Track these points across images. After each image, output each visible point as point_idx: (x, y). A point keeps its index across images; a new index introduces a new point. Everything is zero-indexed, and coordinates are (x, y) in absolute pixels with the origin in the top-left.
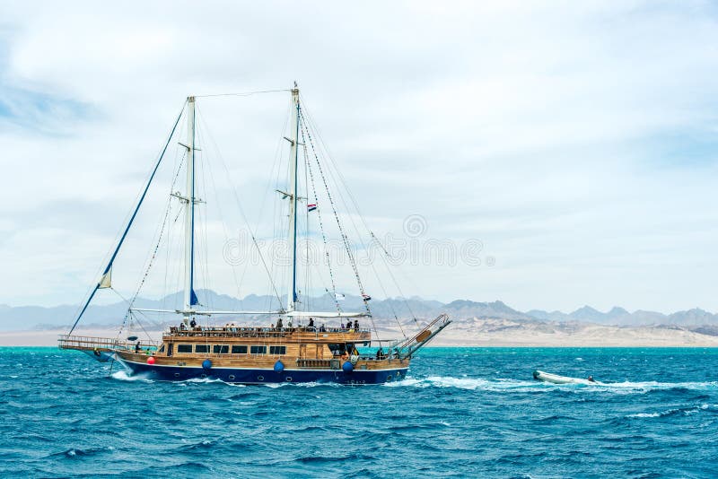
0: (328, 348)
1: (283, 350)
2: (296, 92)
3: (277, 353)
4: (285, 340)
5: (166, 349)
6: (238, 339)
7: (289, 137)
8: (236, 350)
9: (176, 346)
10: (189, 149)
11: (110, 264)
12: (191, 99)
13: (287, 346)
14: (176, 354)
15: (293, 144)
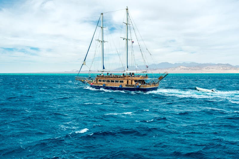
0: (134, 82)
1: (122, 82)
2: (127, 9)
3: (121, 82)
4: (123, 79)
5: (96, 81)
6: (112, 79)
7: (125, 22)
8: (112, 81)
9: (98, 80)
10: (102, 28)
11: (85, 59)
12: (102, 14)
13: (124, 81)
14: (98, 82)
15: (126, 25)
